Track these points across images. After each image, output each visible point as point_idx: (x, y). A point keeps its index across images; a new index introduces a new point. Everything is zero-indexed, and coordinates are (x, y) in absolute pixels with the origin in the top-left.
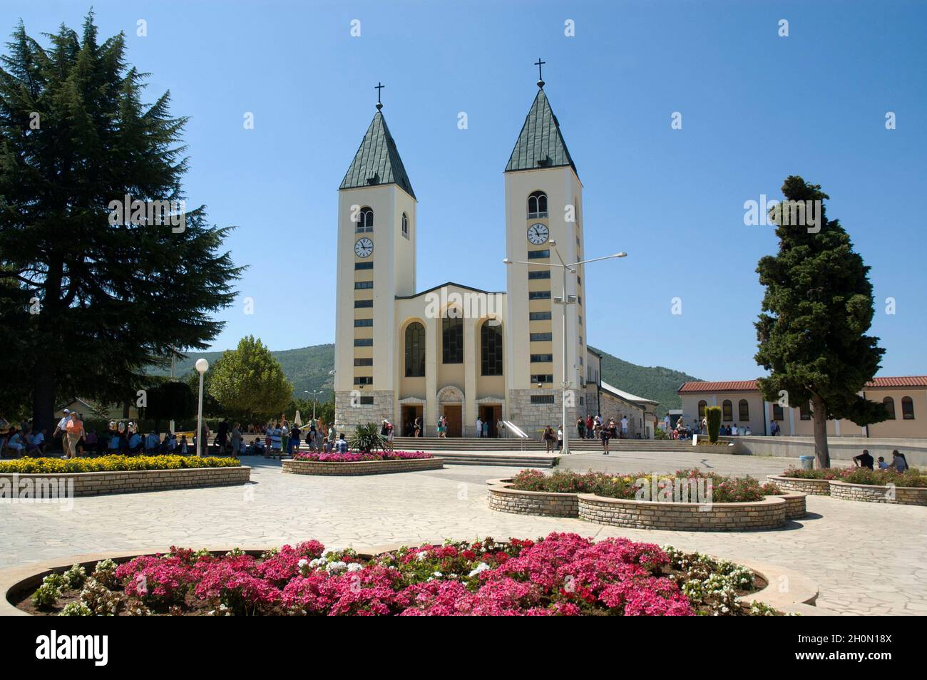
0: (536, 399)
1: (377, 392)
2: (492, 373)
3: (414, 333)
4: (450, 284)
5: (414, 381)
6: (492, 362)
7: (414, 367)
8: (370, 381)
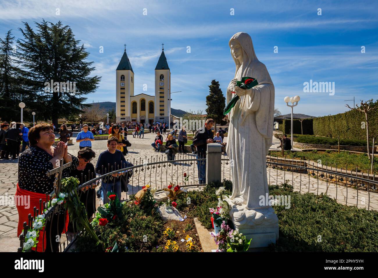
0: (161, 118)
1: (126, 117)
2: (151, 113)
3: (134, 104)
4: (142, 94)
5: (135, 114)
6: (151, 111)
7: (134, 111)
8: (125, 114)
